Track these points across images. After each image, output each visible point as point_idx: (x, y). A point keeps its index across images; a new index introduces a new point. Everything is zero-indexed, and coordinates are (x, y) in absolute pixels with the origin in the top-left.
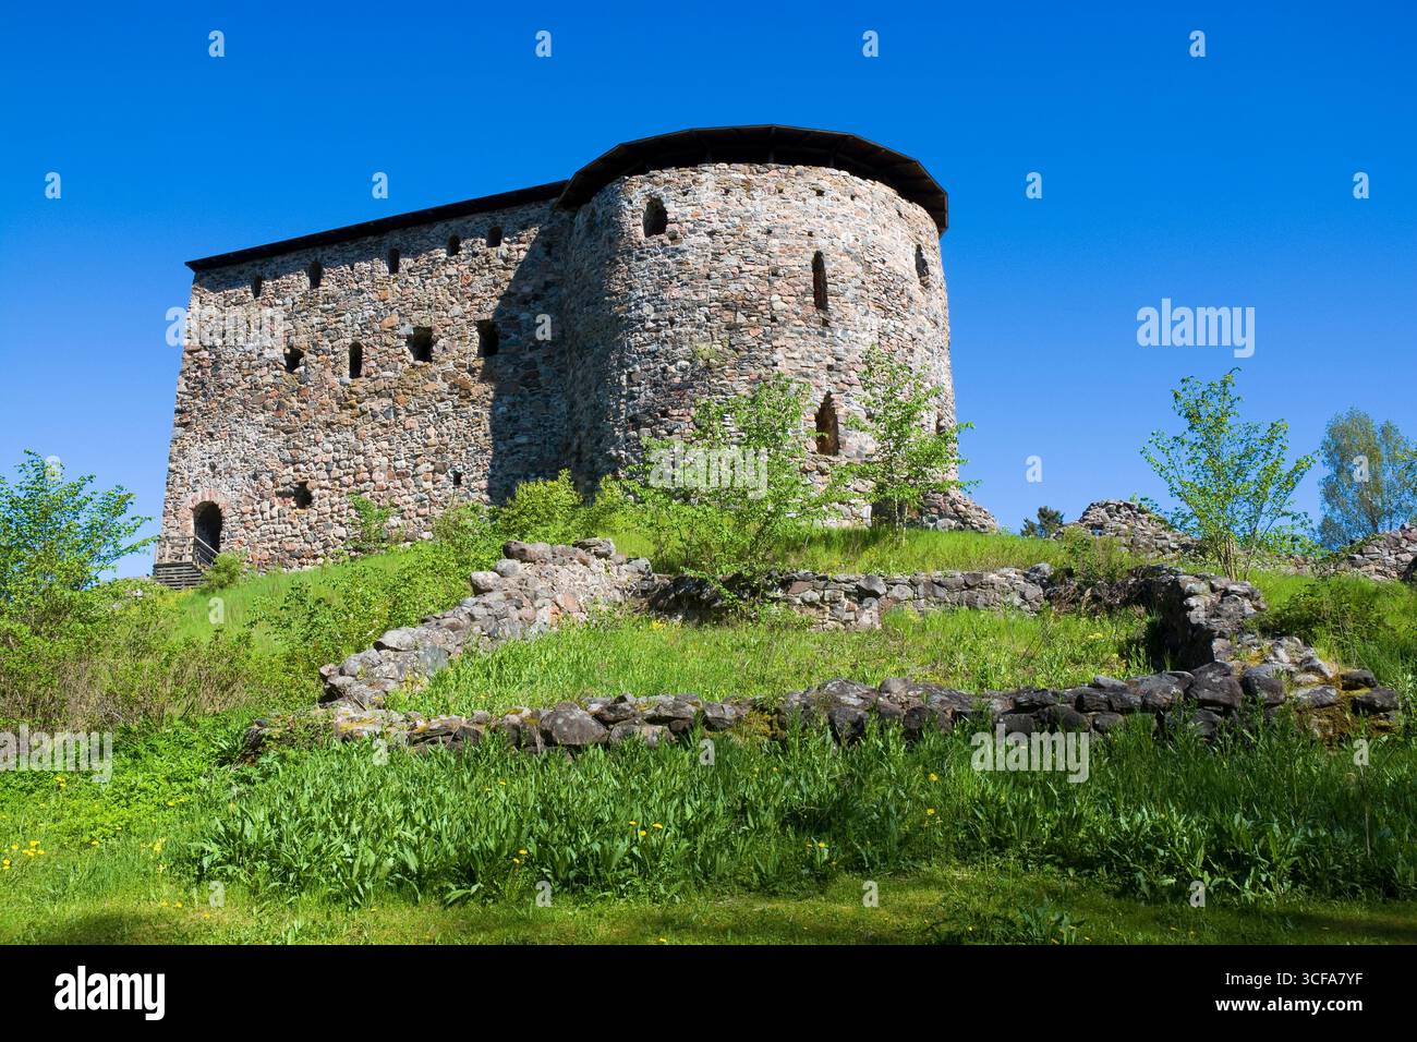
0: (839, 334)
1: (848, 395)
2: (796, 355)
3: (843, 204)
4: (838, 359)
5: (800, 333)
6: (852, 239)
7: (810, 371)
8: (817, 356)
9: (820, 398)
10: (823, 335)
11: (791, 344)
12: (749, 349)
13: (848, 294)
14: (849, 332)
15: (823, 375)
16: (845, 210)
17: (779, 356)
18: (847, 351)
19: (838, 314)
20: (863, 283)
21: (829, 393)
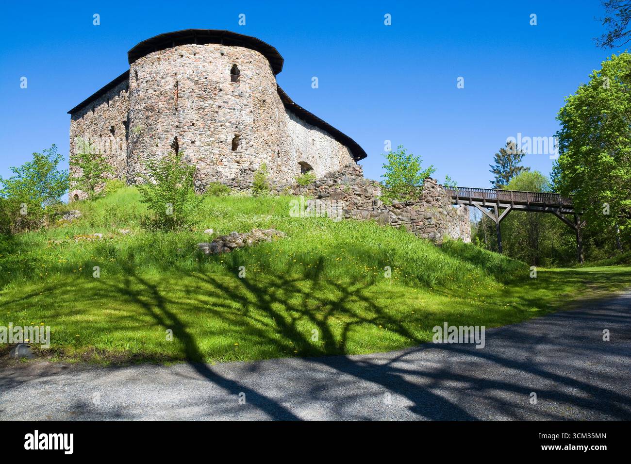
0: (181, 113)
1: (183, 136)
2: (165, 124)
3: (190, 59)
4: (180, 123)
5: (166, 115)
6: (191, 72)
7: (169, 130)
8: (172, 123)
9: (172, 139)
10: (175, 114)
11: (163, 120)
12: (151, 125)
13: (186, 96)
14: (185, 111)
15: (173, 130)
16: (190, 61)
17: (159, 126)
18: (183, 119)
19: (181, 105)
20: (193, 90)
21: (176, 137)
